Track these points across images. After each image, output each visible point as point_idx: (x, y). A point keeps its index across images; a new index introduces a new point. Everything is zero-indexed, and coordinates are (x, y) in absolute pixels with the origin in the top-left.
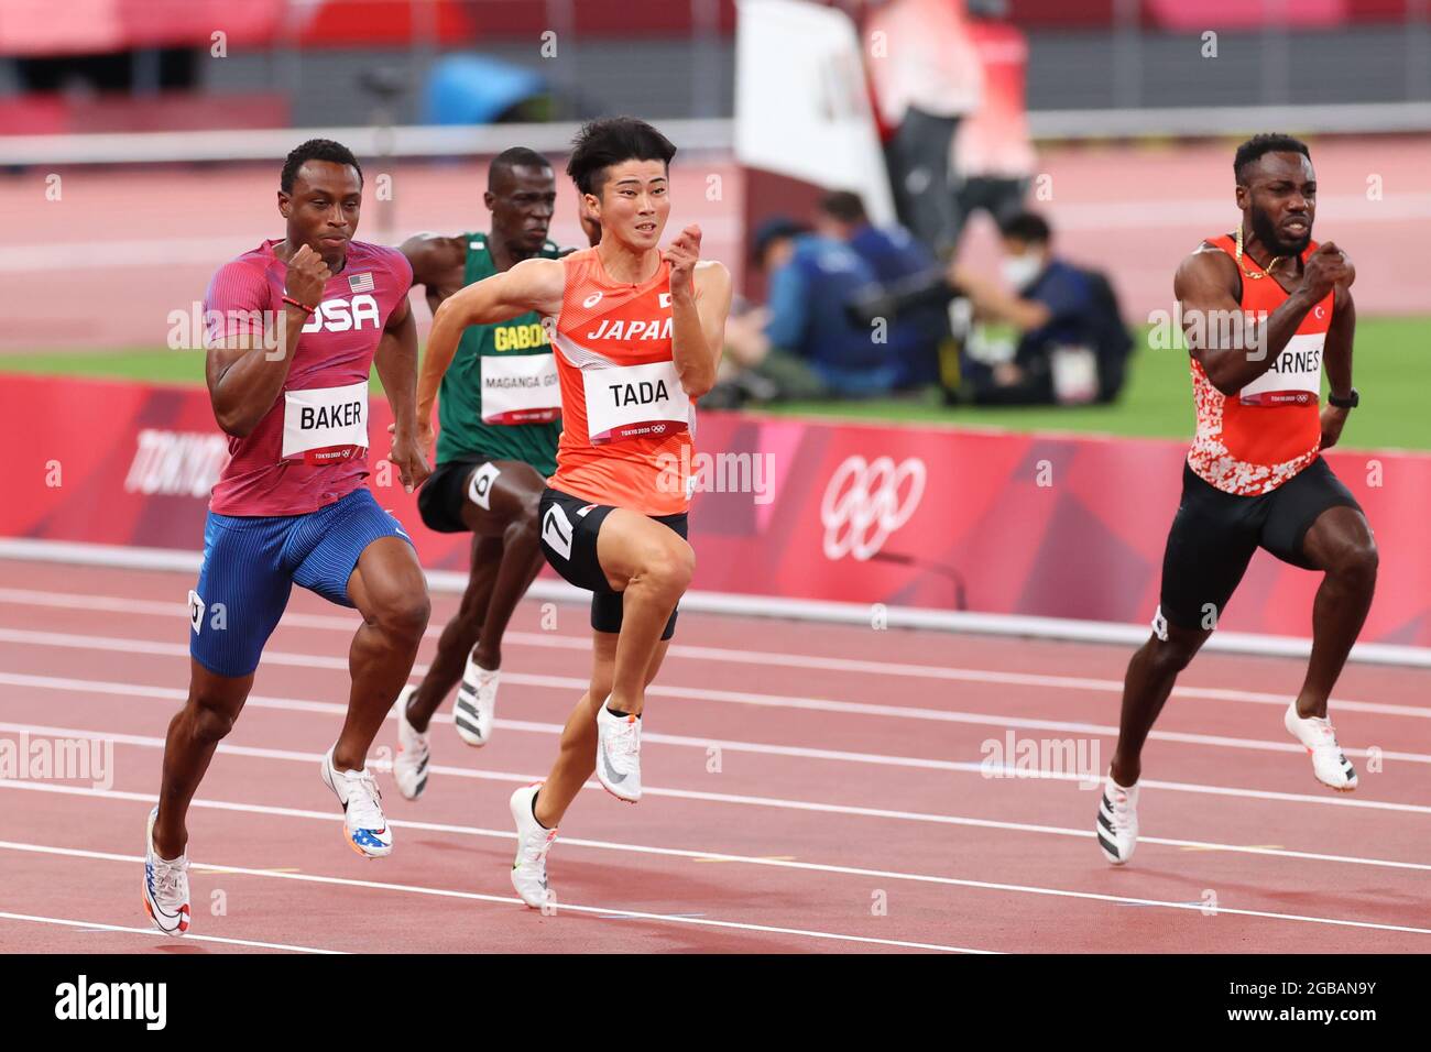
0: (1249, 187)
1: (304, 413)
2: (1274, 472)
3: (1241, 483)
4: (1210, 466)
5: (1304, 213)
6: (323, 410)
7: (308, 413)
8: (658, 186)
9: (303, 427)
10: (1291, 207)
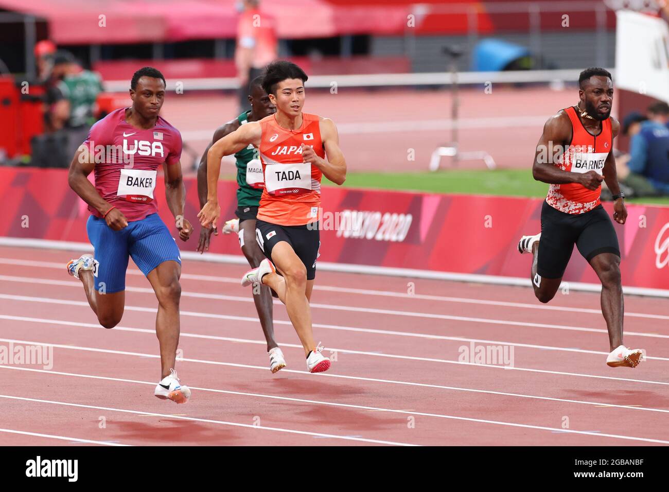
0: (585, 91)
1: (128, 179)
2: (585, 206)
3: (571, 209)
4: (557, 202)
5: (608, 103)
6: (137, 179)
7: (130, 179)
8: (300, 90)
9: (127, 184)
10: (602, 100)
